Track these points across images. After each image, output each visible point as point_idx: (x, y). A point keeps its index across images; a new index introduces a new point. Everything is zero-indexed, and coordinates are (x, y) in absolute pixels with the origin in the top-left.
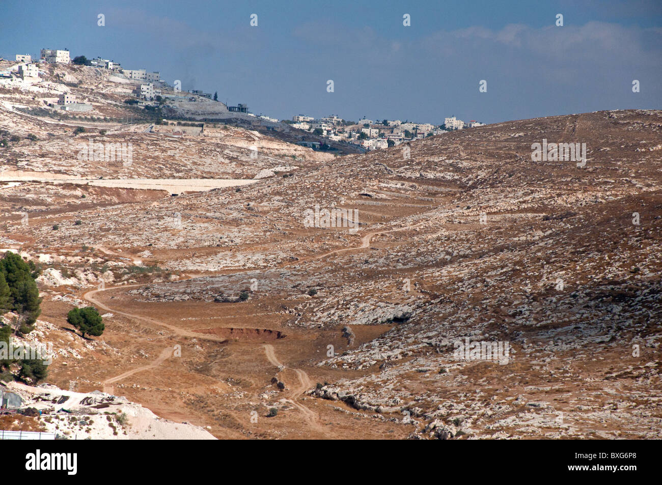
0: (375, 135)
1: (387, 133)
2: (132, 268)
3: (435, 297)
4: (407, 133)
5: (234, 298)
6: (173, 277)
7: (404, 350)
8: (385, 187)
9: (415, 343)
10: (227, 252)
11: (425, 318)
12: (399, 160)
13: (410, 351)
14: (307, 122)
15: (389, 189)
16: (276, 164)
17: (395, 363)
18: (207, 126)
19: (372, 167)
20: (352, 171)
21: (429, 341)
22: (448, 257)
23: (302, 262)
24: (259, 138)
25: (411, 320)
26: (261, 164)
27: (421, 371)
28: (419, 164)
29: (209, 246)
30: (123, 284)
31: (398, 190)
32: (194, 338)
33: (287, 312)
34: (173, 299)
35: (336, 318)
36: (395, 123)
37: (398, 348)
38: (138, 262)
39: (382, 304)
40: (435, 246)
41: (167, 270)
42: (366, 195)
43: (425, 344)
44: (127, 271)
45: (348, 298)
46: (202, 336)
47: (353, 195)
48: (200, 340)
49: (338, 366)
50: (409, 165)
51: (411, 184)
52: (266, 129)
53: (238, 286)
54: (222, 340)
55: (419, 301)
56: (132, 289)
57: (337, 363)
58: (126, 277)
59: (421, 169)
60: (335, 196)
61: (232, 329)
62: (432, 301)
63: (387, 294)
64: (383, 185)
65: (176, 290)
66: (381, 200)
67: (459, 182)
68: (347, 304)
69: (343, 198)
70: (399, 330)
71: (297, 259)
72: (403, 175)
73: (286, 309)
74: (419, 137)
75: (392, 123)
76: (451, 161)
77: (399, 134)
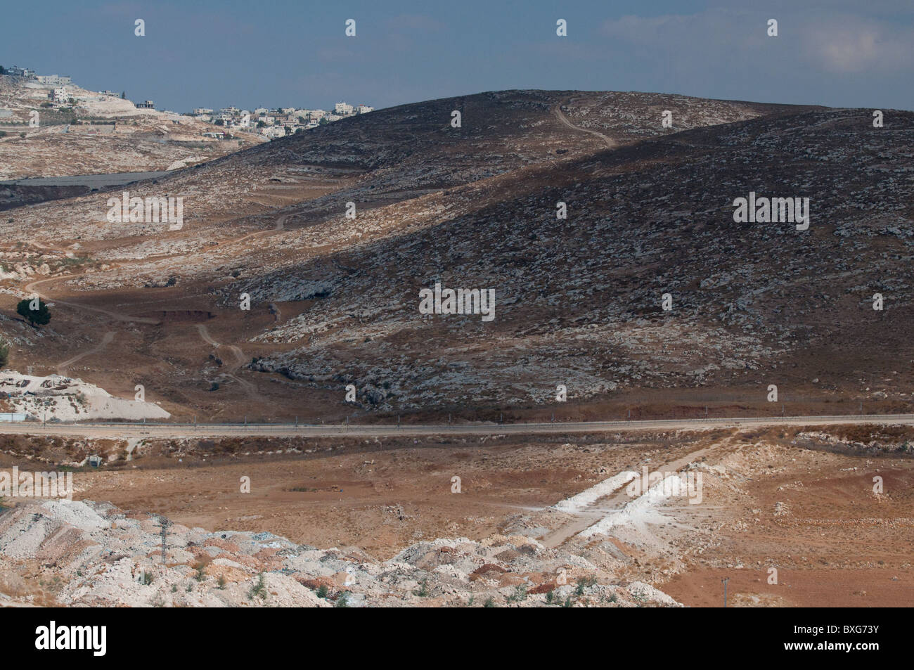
0: (271, 123)
1: (282, 121)
2: (66, 261)
3: (352, 272)
4: (301, 119)
5: (165, 283)
6: (104, 267)
7: (329, 322)
8: (293, 172)
9: (338, 315)
10: (151, 241)
11: (345, 292)
12: (304, 146)
13: (335, 323)
14: (207, 114)
15: (297, 174)
16: (187, 156)
17: (322, 335)
18: (119, 124)
19: (279, 153)
20: (261, 158)
21: (352, 313)
22: (360, 234)
23: (222, 246)
24: (168, 132)
25: (332, 294)
26: (172, 156)
27: (347, 341)
28: (323, 148)
29: (133, 236)
30: (59, 275)
31: (305, 174)
32: (131, 322)
33: (214, 293)
34: (106, 287)
35: (261, 297)
36: (289, 111)
37: (323, 321)
38: (70, 255)
39: (304, 281)
40: (346, 225)
41: (98, 260)
42: (276, 180)
43: (348, 316)
44: (61, 263)
45: (270, 278)
46: (138, 320)
47: (263, 181)
48: (137, 323)
49: (269, 340)
50: (313, 150)
51: (317, 167)
52: (172, 123)
53: (166, 272)
54: (157, 322)
55: (338, 276)
56: (68, 279)
57: (267, 338)
58: (61, 269)
59: (325, 153)
60: (247, 182)
61: (165, 312)
62: (350, 276)
63: (306, 272)
64: (291, 170)
65: (109, 278)
66: (290, 184)
67: (361, 164)
68: (270, 283)
69: (254, 185)
70: (322, 305)
71: (217, 244)
72: (308, 159)
73: (213, 291)
74: (313, 122)
75: (286, 111)
76: (353, 145)
77: (294, 121)
